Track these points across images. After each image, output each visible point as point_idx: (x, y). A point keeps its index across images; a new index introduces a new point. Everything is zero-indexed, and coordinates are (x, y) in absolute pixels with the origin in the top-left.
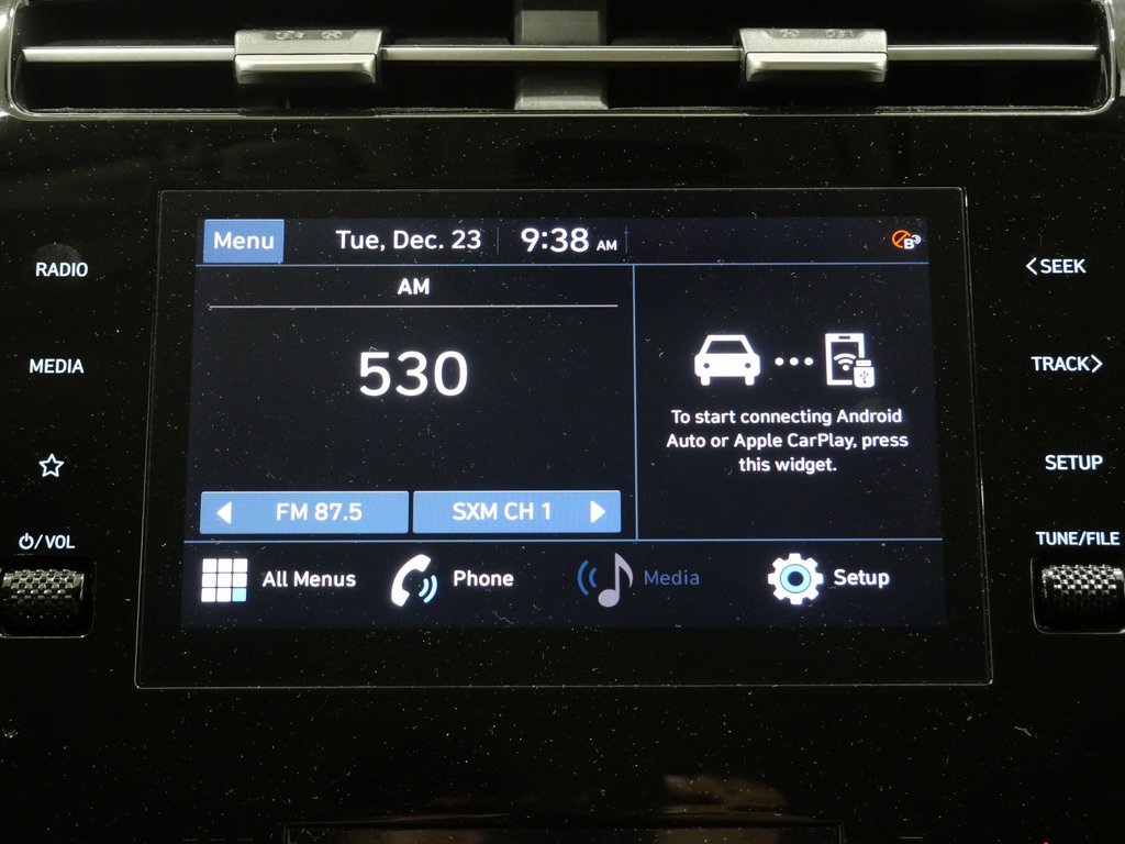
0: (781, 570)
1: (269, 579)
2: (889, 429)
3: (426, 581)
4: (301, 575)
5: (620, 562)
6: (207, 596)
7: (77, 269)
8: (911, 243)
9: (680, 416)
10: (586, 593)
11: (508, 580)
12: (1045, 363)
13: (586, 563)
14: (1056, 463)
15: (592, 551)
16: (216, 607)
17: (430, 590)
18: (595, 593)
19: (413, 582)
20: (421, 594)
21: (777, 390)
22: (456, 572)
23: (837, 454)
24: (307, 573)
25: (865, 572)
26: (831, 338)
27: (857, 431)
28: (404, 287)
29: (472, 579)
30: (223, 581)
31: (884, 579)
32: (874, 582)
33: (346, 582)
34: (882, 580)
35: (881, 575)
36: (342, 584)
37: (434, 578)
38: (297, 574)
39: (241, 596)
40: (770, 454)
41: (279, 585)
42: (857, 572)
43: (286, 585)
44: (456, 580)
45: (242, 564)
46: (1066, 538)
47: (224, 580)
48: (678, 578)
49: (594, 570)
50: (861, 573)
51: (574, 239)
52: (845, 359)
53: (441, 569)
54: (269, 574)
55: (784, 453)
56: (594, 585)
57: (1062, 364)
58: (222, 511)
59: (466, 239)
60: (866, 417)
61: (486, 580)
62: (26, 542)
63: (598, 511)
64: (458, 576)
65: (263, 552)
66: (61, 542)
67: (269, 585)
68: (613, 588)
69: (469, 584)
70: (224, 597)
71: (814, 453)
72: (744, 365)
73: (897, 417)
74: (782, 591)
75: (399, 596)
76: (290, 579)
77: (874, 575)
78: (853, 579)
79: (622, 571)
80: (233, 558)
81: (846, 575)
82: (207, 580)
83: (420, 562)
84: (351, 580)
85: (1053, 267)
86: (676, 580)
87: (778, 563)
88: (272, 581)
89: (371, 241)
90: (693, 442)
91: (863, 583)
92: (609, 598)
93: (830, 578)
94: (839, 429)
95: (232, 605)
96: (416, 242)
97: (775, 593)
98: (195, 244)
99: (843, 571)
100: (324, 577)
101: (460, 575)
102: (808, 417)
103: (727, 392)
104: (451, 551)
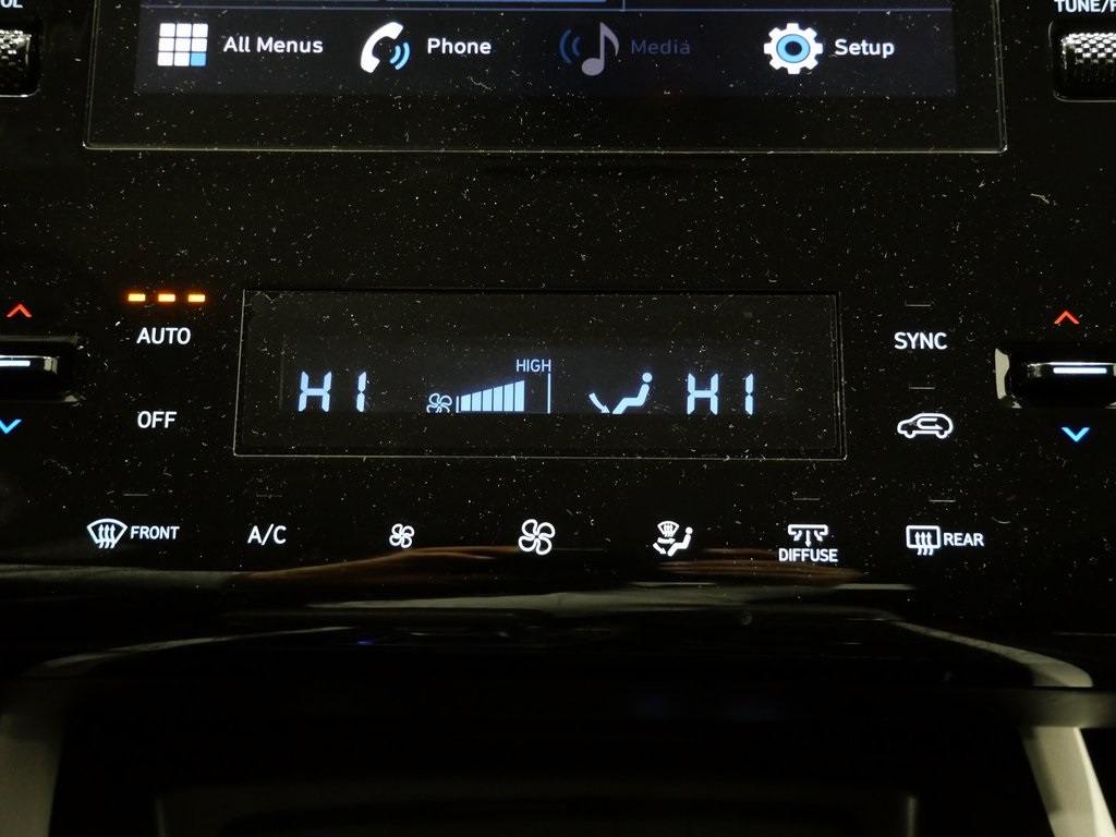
0: (778, 40)
1: (230, 44)
3: (398, 49)
4: (265, 42)
5: (605, 31)
6: (164, 60)
10: (569, 61)
11: (485, 48)
13: (568, 32)
15: (576, 20)
16: (173, 70)
17: (401, 58)
18: (578, 62)
19: (384, 49)
20: (393, 61)
22: (430, 40)
24: (271, 40)
25: (868, 42)
29: (447, 47)
30: (181, 46)
31: (888, 49)
32: (878, 52)
33: (312, 48)
34: (887, 50)
35: (885, 46)
36: (308, 50)
37: (406, 46)
38: (260, 40)
39: (200, 61)
41: (241, 50)
42: (860, 43)
43: (248, 50)
44: (430, 47)
45: (202, 30)
47: (183, 45)
48: (667, 48)
49: (576, 40)
50: (864, 44)
53: (415, 35)
54: (231, 39)
56: (577, 53)
61: (462, 48)
64: (432, 44)
67: (230, 50)
68: (599, 57)
69: (444, 52)
70: (182, 61)
74: (779, 60)
75: (369, 62)
76: (253, 45)
77: (878, 45)
78: (855, 49)
79: (607, 40)
80: (192, 23)
81: (847, 45)
82: (164, 45)
83: (392, 30)
84: (318, 47)
86: (665, 49)
87: (775, 34)
88: (234, 46)
91: (865, 53)
92: (593, 67)
93: (830, 48)
95: (190, 70)
97: (772, 63)
99: (844, 41)
100: (289, 43)
101: (434, 43)
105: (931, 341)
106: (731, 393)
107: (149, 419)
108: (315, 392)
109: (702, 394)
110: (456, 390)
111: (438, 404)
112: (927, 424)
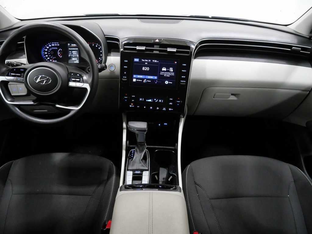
0: (166, 82)
2: (173, 74)
5: (157, 81)
6: (133, 81)
7: (127, 61)
8: (176, 63)
9: (161, 72)
12: (183, 71)
14: (182, 77)
15: (155, 80)
16: (134, 82)
17: (146, 82)
18: (155, 82)
19: (145, 81)
21: (167, 71)
23: (170, 75)
24: (139, 80)
26: (170, 68)
27: (171, 74)
28: (146, 63)
30: (134, 80)
34: (172, 83)
36: (141, 81)
40: (166, 75)
46: (182, 81)
48: (160, 82)
51: (156, 61)
52: (171, 70)
53: (147, 80)
55: (167, 75)
57: (184, 71)
58: (135, 76)
59: (150, 61)
60: (172, 73)
61: (149, 81)
62: (124, 77)
63: (156, 78)
65: (137, 79)
66: (126, 77)
71: (169, 75)
72: (165, 70)
73: (174, 73)
74: (166, 83)
75: (144, 82)
78: (170, 83)
83: (145, 80)
85: (184, 65)
89: (144, 60)
90: (162, 74)
92: (156, 83)
94: (170, 74)
96: (147, 61)
98: (134, 60)
102: (168, 73)
103: (164, 71)
104: (147, 79)
105: (172, 99)
106: (162, 101)
107: (133, 100)
108: (141, 99)
109: (160, 101)
110: (148, 100)
111: (147, 100)
112: (171, 104)
